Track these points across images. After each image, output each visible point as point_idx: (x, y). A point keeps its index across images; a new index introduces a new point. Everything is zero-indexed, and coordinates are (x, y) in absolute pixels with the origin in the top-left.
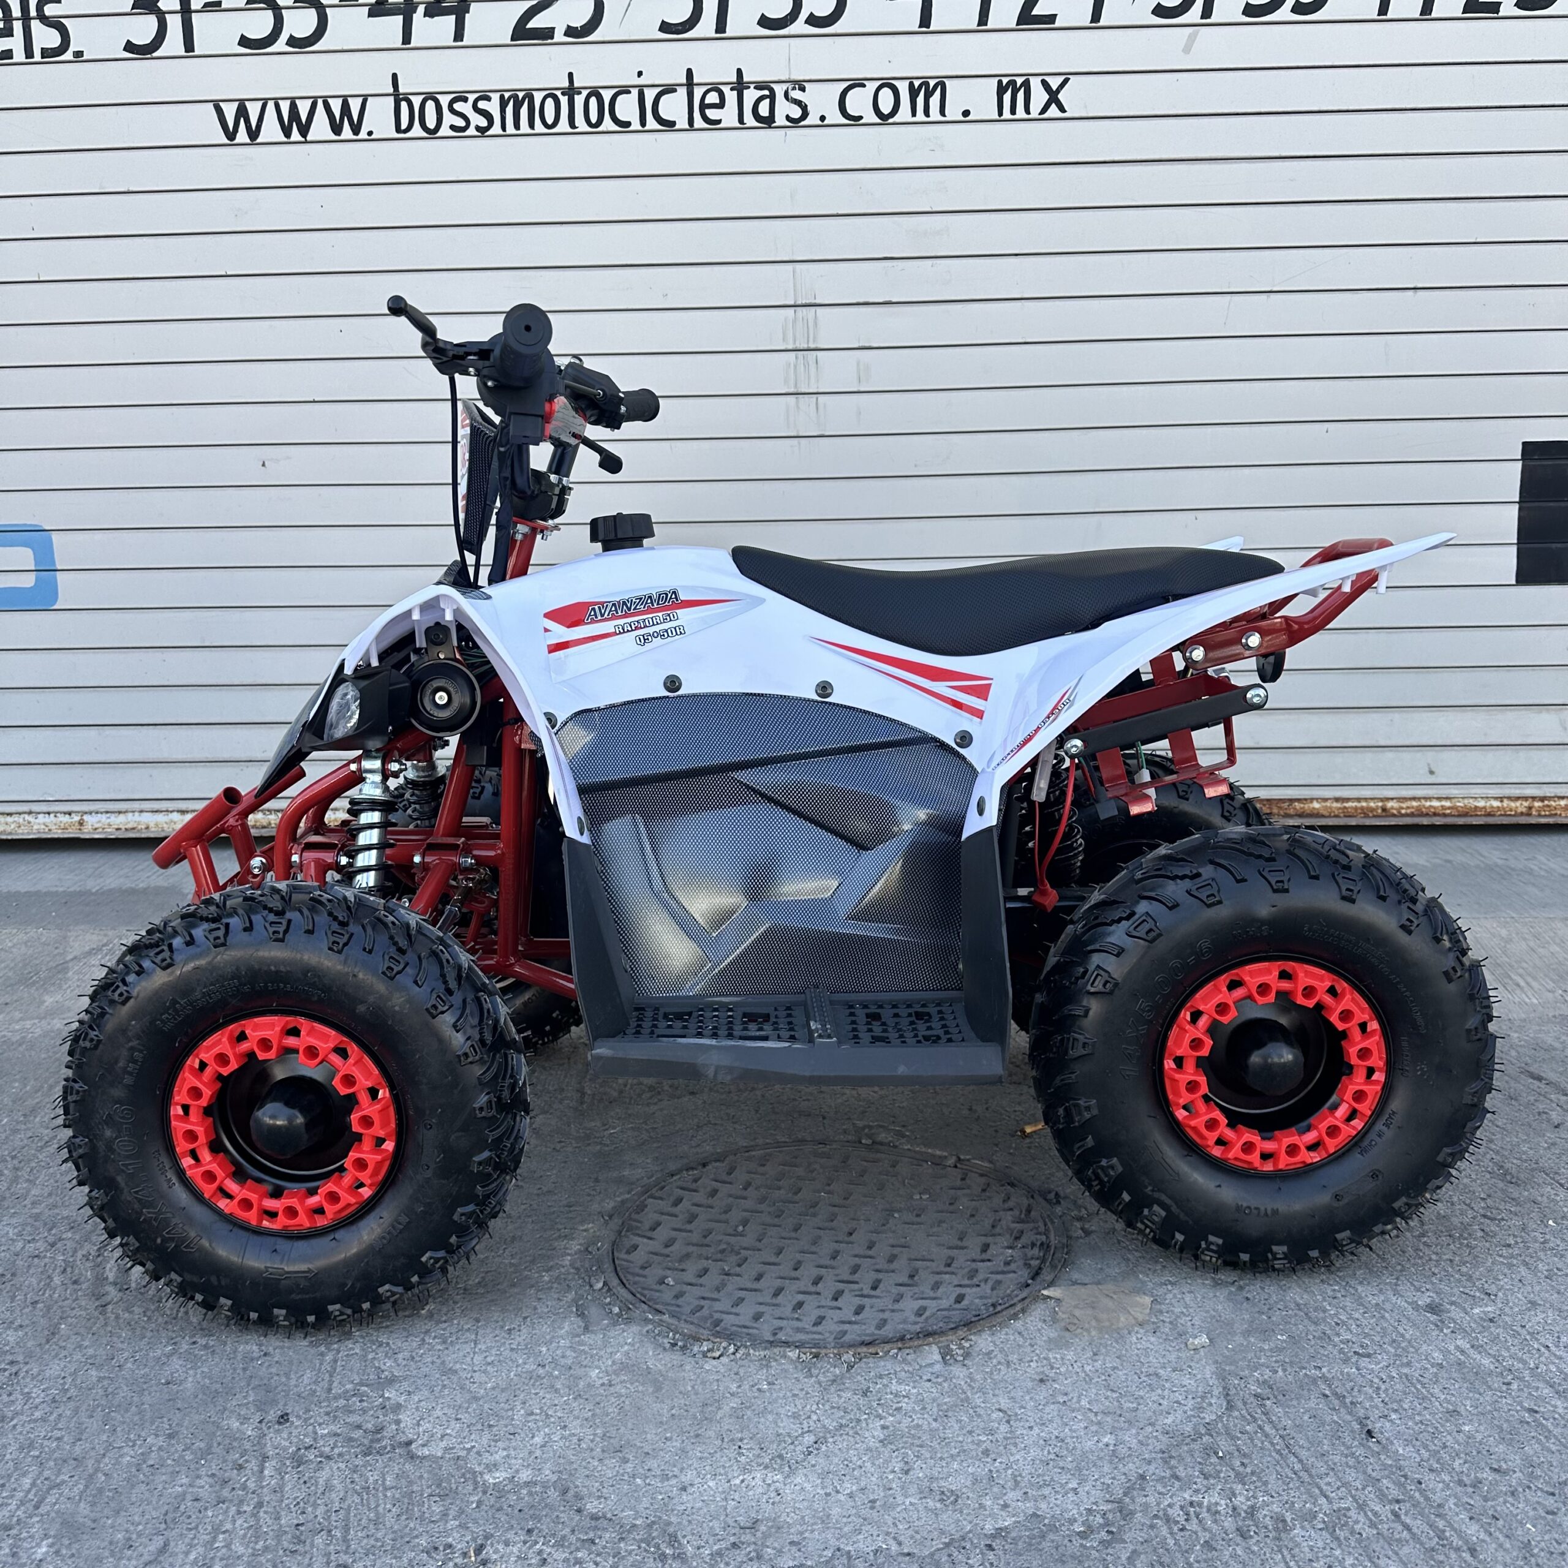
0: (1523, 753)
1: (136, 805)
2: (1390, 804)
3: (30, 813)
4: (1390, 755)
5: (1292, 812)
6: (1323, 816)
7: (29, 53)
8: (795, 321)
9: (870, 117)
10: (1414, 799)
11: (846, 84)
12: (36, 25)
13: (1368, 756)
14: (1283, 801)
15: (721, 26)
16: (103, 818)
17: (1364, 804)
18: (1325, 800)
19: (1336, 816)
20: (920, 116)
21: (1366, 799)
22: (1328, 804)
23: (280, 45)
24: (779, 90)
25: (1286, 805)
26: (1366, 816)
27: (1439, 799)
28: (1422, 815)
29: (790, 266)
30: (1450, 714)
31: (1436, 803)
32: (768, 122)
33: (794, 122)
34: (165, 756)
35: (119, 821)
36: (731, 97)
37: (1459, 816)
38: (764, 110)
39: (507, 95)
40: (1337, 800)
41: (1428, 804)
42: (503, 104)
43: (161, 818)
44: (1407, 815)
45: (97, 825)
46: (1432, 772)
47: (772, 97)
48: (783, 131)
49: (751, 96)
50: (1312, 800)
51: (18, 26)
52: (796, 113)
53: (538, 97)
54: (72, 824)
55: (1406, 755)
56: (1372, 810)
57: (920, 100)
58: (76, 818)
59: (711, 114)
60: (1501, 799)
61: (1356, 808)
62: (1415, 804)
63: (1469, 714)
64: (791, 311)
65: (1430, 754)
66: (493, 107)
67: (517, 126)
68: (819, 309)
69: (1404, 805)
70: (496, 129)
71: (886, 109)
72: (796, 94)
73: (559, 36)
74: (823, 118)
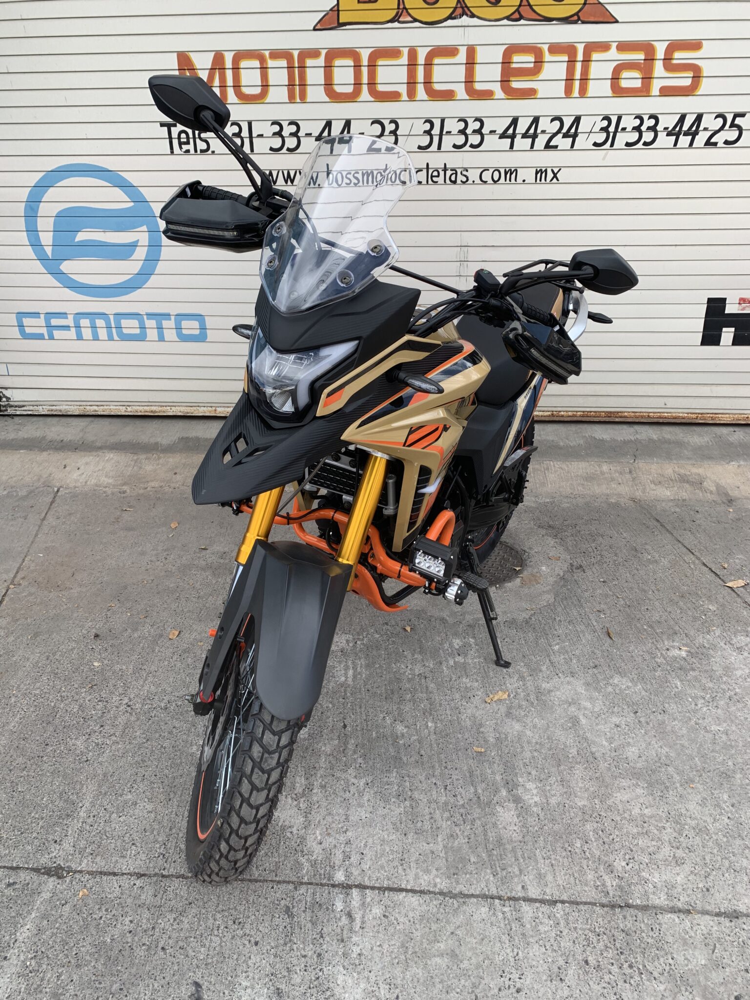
7: (196, 151)
8: (460, 251)
9: (490, 181)
11: (482, 170)
12: (198, 141)
15: (439, 147)
20: (508, 181)
23: (284, 150)
24: (459, 171)
29: (459, 233)
31: (665, 415)
32: (455, 182)
33: (464, 183)
35: (228, 410)
36: (442, 173)
37: (675, 419)
38: (453, 178)
39: (364, 172)
42: (363, 175)
45: (221, 411)
47: (456, 174)
48: (460, 185)
49: (449, 173)
51: (191, 141)
52: (464, 179)
53: (375, 173)
54: (212, 411)
57: (508, 176)
59: (435, 179)
64: (459, 248)
66: (360, 176)
67: (368, 182)
68: (469, 248)
70: (361, 184)
71: (496, 178)
72: (465, 173)
73: (383, 151)
74: (474, 182)
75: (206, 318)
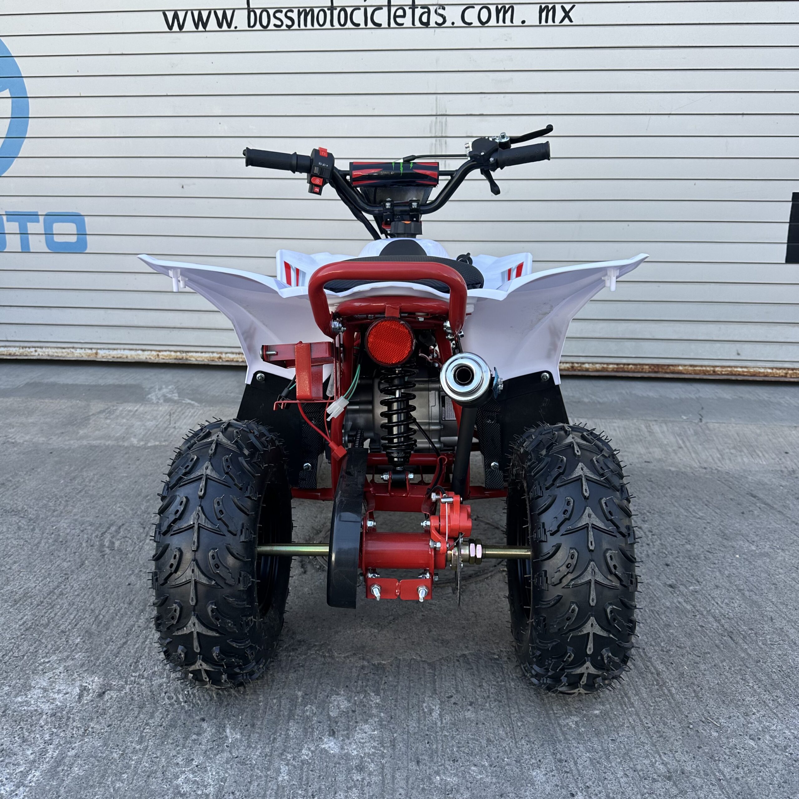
0: (785, 347)
1: (122, 346)
2: (717, 369)
3: (73, 348)
4: (718, 345)
5: (668, 371)
6: (684, 374)
8: (436, 122)
10: (729, 367)
13: (708, 345)
14: (665, 365)
16: (107, 352)
17: (704, 368)
18: (685, 366)
19: (690, 374)
21: (705, 366)
22: (686, 368)
25: (666, 367)
26: (705, 374)
27: (742, 367)
28: (732, 375)
29: (434, 96)
30: (750, 326)
31: (739, 369)
34: (136, 323)
35: (114, 353)
37: (751, 376)
40: (691, 366)
41: (736, 369)
43: (133, 353)
44: (725, 375)
45: (104, 355)
46: (738, 354)
48: (433, 30)
50: (679, 365)
54: (92, 354)
55: (727, 346)
56: (708, 371)
58: (94, 351)
60: (772, 369)
61: (700, 370)
62: (729, 369)
63: (758, 326)
64: (434, 118)
65: (738, 345)
68: (448, 118)
69: (724, 370)
75: (86, 219)
